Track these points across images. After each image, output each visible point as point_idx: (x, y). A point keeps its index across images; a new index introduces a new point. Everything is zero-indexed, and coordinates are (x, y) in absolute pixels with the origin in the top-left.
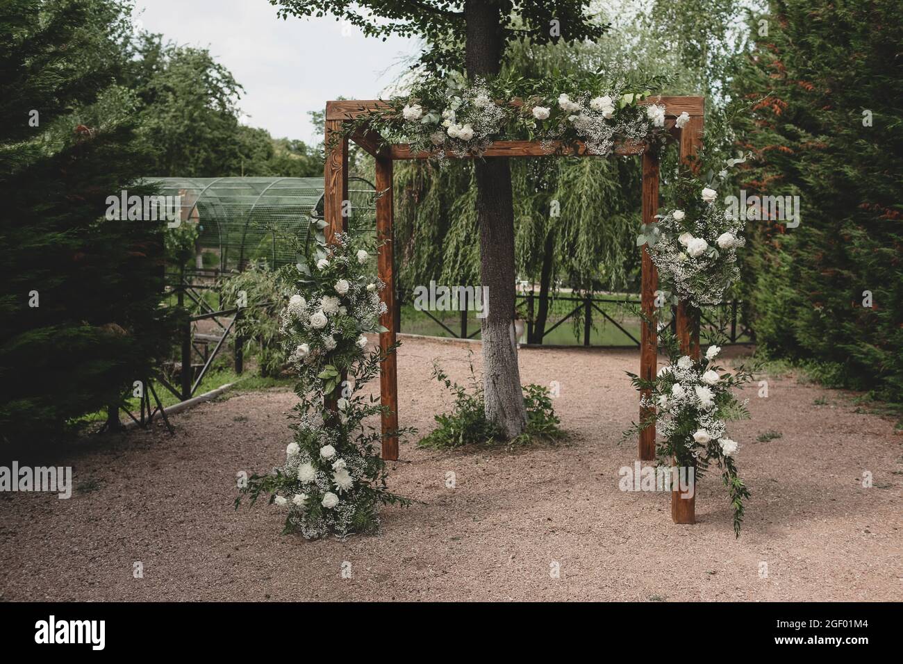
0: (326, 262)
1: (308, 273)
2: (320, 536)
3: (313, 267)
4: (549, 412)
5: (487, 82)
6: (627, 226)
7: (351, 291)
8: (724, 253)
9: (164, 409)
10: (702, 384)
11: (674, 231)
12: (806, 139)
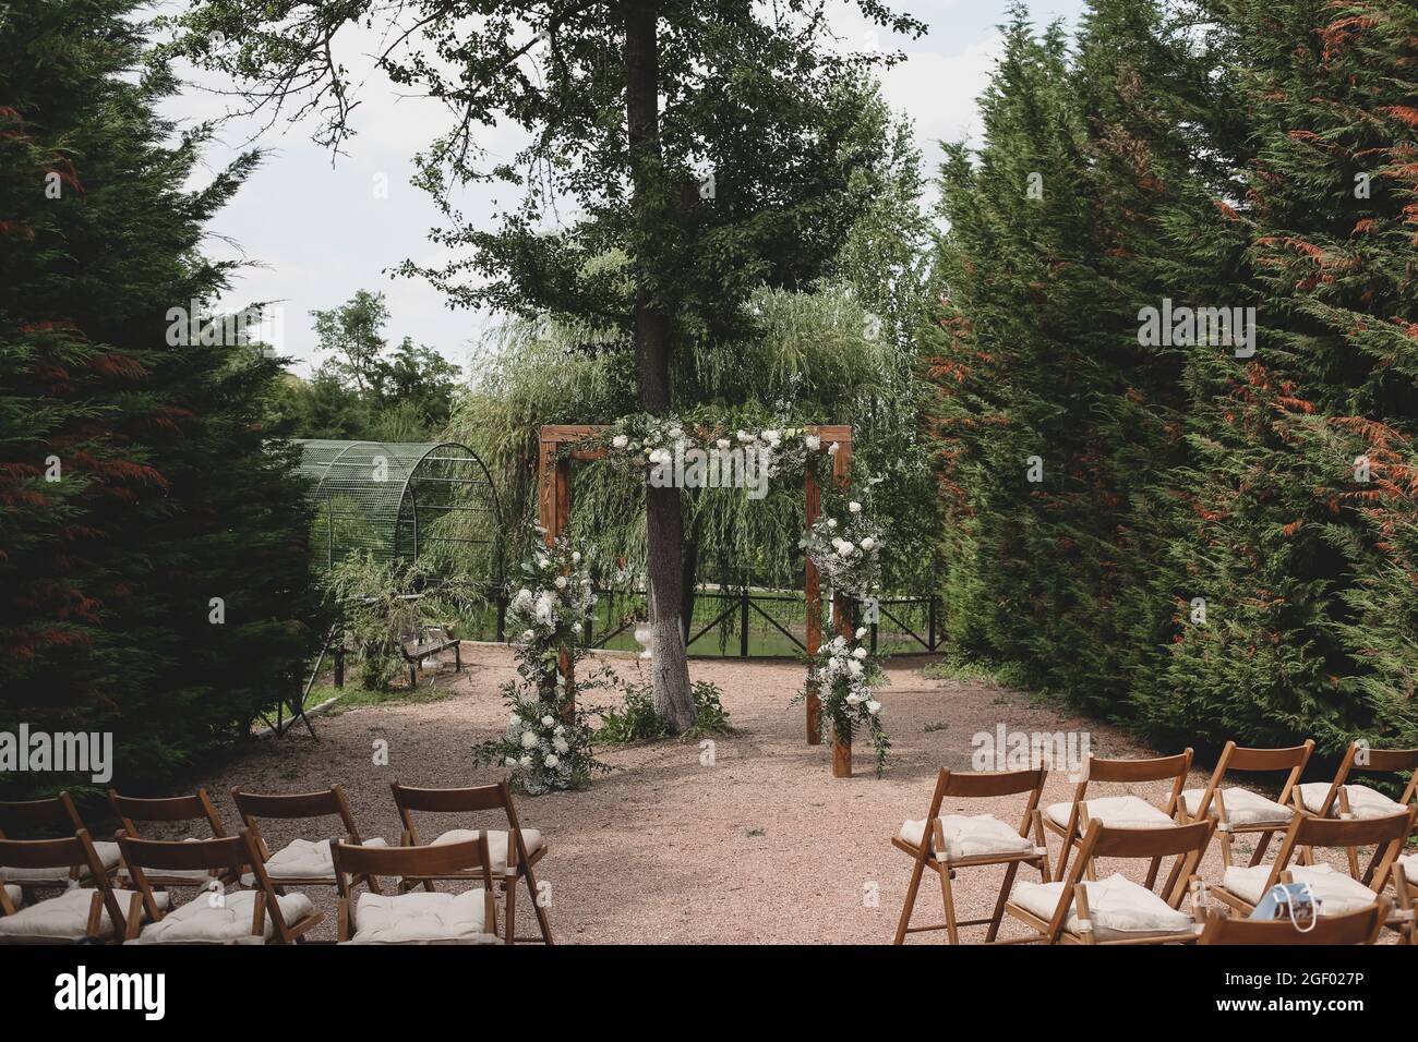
0: (547, 562)
1: (532, 571)
2: (542, 793)
3: (535, 566)
4: (718, 707)
5: (680, 417)
6: (794, 508)
7: (568, 586)
8: (868, 553)
9: (305, 713)
10: (853, 659)
11: (829, 535)
12: (990, 413)
